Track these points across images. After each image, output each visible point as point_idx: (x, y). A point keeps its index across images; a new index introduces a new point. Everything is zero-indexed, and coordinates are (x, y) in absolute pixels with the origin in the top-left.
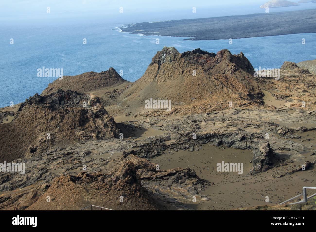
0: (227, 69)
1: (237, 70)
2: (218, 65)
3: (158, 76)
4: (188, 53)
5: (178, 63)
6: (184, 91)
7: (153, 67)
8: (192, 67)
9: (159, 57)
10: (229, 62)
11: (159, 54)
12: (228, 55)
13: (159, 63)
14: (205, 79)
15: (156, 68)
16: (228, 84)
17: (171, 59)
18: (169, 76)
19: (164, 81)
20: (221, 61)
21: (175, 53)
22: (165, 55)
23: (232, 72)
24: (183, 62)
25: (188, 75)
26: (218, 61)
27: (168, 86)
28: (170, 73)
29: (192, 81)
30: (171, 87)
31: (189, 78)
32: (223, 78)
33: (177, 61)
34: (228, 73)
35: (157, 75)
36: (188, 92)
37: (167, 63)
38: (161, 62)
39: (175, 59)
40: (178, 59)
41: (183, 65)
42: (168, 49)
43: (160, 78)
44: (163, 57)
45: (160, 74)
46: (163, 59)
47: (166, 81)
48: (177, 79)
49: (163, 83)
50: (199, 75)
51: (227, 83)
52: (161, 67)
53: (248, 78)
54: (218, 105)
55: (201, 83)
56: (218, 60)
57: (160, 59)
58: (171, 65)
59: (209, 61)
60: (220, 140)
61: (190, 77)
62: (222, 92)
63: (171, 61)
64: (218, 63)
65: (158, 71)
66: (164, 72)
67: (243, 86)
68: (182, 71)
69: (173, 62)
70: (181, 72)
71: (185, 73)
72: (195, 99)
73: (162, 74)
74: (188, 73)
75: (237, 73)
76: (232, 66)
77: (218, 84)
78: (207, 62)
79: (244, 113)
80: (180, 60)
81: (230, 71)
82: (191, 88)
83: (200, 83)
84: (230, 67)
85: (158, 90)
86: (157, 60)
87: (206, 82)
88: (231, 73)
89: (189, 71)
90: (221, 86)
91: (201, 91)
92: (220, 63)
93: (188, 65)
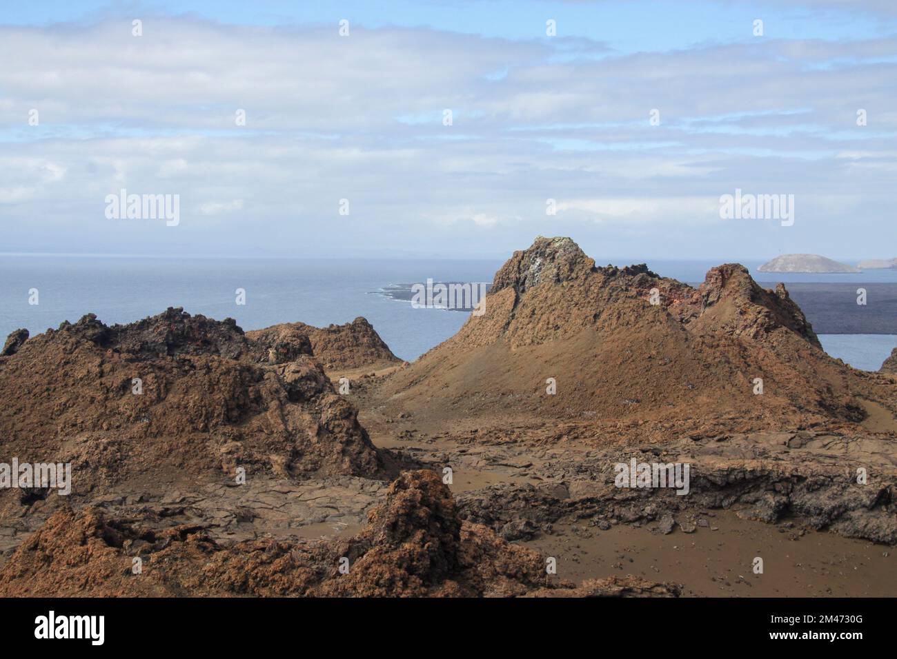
0: (742, 323)
1: (775, 327)
2: (708, 310)
3: (511, 327)
4: (611, 270)
5: (582, 288)
6: (599, 375)
7: (497, 299)
8: (629, 300)
9: (519, 268)
10: (747, 301)
11: (520, 261)
12: (742, 280)
13: (519, 285)
14: (671, 340)
15: (509, 302)
16: (749, 366)
17: (558, 275)
18: (550, 326)
19: (533, 341)
20: (719, 298)
21: (573, 254)
22: (539, 261)
23: (757, 332)
24: (600, 285)
25: (613, 327)
26: (711, 300)
27: (544, 359)
28: (552, 319)
29: (628, 344)
30: (555, 360)
31: (618, 336)
32: (729, 345)
33: (578, 281)
34: (747, 335)
35: (508, 324)
36: (614, 378)
37: (546, 288)
38: (523, 283)
39: (574, 275)
40: (581, 274)
41: (598, 294)
42: (549, 244)
43: (520, 332)
44: (534, 267)
45: (520, 320)
46: (534, 274)
47: (538, 343)
48: (575, 338)
49: (528, 349)
50: (652, 330)
51: (745, 362)
52: (524, 298)
53: (812, 355)
54: (721, 421)
55: (658, 353)
56: (708, 295)
57: (523, 275)
58: (559, 294)
59: (679, 298)
60: (784, 499)
61: (619, 333)
62: (728, 387)
63: (558, 281)
64: (711, 304)
65: (513, 310)
66: (533, 313)
67: (797, 376)
68: (594, 312)
69: (565, 283)
70: (592, 317)
71: (604, 321)
72: (638, 401)
73: (527, 320)
74: (614, 321)
75: (775, 336)
76: (759, 313)
77: (717, 360)
78: (672, 302)
79: (825, 446)
80: (590, 279)
81: (753, 330)
82: (623, 367)
83: (654, 352)
84: (750, 316)
85: (509, 371)
86: (512, 276)
87: (676, 352)
88: (755, 336)
89: (619, 313)
90: (727, 369)
91: (658, 380)
92: (716, 305)
93: (614, 294)
